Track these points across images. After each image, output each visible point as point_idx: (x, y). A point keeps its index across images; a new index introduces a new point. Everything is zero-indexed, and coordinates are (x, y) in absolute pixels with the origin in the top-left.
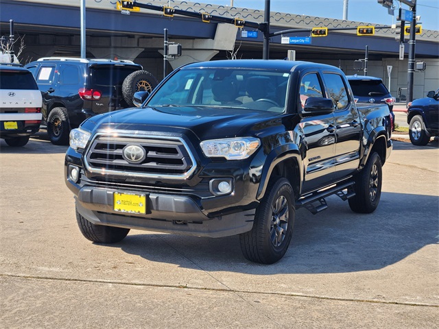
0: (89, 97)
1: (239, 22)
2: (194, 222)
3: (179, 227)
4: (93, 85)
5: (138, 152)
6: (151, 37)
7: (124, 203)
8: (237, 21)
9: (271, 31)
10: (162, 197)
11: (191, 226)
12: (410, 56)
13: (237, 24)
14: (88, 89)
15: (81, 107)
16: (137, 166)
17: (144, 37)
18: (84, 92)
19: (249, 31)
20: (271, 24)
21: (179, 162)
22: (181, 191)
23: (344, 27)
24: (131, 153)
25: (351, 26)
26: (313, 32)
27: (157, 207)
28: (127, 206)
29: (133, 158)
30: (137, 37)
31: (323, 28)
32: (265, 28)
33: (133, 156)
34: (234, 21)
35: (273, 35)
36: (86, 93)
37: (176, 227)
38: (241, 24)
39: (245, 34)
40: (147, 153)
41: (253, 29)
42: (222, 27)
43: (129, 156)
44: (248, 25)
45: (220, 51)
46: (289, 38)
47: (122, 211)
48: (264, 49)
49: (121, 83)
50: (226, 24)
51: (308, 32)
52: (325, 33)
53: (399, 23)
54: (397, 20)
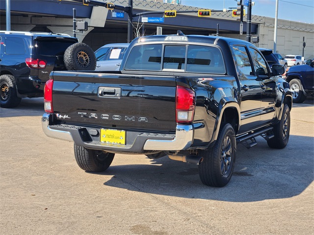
0: (35, 66)
1: (111, 6)
4: (38, 55)
6: (41, 16)
8: (109, 5)
9: (134, 13)
12: (248, 32)
13: (109, 7)
14: (34, 59)
15: (28, 74)
17: (35, 16)
18: (31, 61)
19: (118, 13)
20: (133, 7)
23: (184, 10)
25: (189, 10)
26: (166, 14)
30: (30, 16)
31: (173, 11)
32: (129, 10)
34: (106, 5)
35: (135, 16)
36: (32, 63)
38: (112, 7)
39: (114, 15)
41: (121, 11)
42: (96, 9)
44: (117, 8)
45: (95, 27)
46: (147, 18)
48: (129, 26)
49: (63, 53)
50: (99, 7)
51: (162, 14)
52: (174, 15)
53: (240, 7)
54: (238, 5)
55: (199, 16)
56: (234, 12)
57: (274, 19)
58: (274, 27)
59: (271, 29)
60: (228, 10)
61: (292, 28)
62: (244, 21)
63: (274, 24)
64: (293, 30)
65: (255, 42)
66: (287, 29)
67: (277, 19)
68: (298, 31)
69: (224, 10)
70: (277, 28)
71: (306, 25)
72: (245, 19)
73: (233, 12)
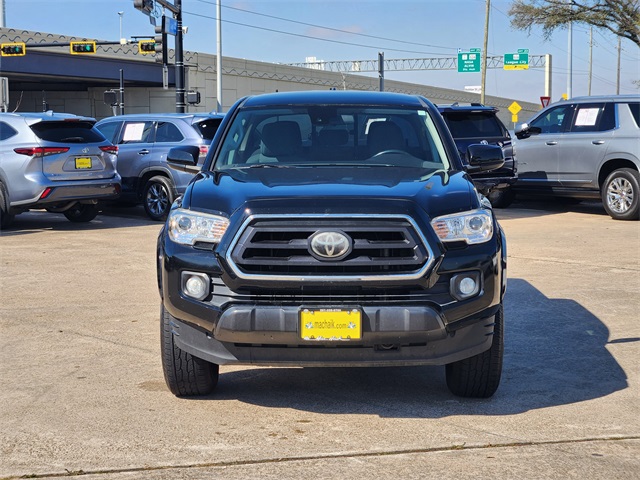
2: (411, 345)
3: (383, 355)
5: (338, 243)
7: (319, 325)
10: (384, 310)
11: (406, 351)
12: (178, 84)
16: (336, 264)
21: (409, 252)
22: (408, 298)
24: (326, 243)
26: (3, 50)
27: (377, 326)
28: (326, 329)
29: (330, 253)
31: (18, 44)
33: (330, 248)
37: (378, 355)
40: (354, 242)
43: (322, 249)
47: (318, 339)
52: (21, 51)
53: (159, 36)
54: (157, 32)
55: (73, 53)
56: (142, 46)
57: (215, 57)
58: (215, 72)
59: (211, 76)
60: (130, 41)
61: (250, 72)
62: (169, 62)
63: (215, 65)
64: (251, 77)
65: (193, 103)
66: (239, 75)
67: (221, 57)
68: (260, 78)
69: (123, 41)
70: (222, 74)
71: (275, 66)
72: (171, 60)
73: (139, 45)
